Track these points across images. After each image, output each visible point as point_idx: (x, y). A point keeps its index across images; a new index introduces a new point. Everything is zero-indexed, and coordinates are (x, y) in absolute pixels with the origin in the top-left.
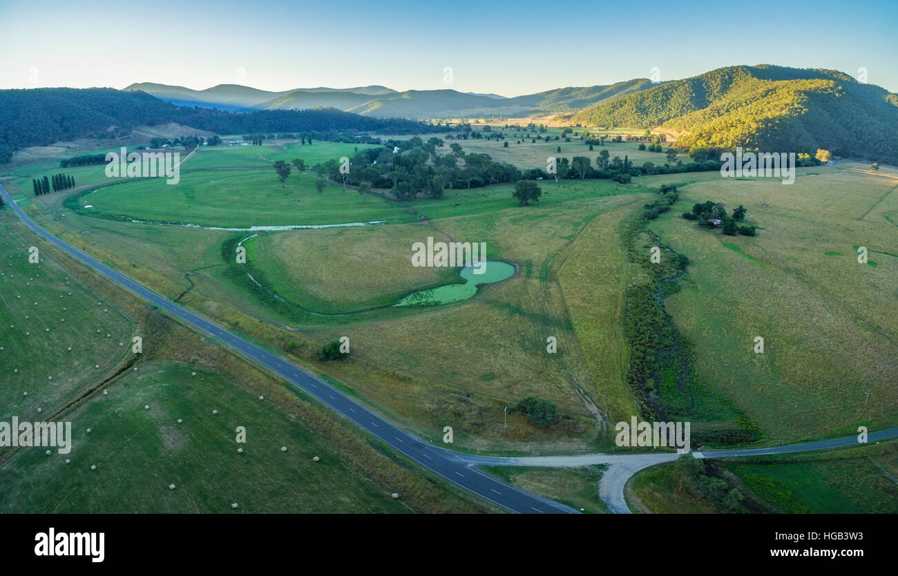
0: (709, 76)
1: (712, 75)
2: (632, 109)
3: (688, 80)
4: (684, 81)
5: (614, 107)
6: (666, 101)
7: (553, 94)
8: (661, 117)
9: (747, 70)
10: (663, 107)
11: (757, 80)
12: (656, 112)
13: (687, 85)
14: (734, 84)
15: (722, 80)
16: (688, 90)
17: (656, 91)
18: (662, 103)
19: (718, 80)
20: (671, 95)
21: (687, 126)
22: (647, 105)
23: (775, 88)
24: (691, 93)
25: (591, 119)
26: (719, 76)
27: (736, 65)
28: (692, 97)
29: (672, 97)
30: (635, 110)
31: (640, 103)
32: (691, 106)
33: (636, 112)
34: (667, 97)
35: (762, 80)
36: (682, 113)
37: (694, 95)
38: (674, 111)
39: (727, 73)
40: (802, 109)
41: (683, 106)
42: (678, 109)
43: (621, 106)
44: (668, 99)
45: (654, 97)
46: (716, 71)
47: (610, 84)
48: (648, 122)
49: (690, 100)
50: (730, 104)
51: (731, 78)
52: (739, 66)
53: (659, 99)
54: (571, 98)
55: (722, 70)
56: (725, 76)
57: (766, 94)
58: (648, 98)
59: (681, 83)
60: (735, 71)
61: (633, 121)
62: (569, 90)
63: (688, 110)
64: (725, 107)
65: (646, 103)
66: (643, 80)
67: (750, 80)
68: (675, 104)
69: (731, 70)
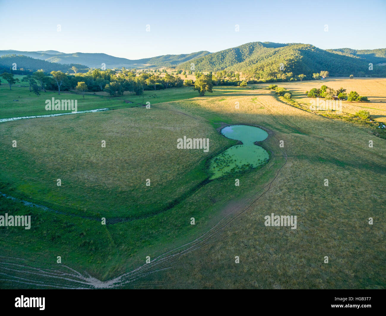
0: (243, 47)
1: (244, 46)
2: (208, 63)
3: (233, 49)
4: (231, 49)
5: (198, 62)
6: (223, 59)
7: (161, 58)
8: (222, 66)
9: (260, 44)
10: (222, 62)
11: (266, 48)
12: (219, 64)
13: (232, 51)
14: (255, 50)
15: (249, 49)
16: (233, 53)
17: (218, 54)
18: (221, 60)
19: (248, 49)
20: (225, 56)
21: (238, 69)
22: (214, 61)
23: (279, 50)
24: (235, 55)
25: (186, 68)
26: (248, 47)
27: (255, 42)
28: (236, 57)
29: (226, 57)
30: (209, 63)
31: (211, 60)
32: (235, 61)
33: (209, 64)
34: (223, 57)
35: (269, 48)
36: (232, 64)
37: (236, 56)
38: (228, 64)
39: (252, 45)
40: (300, 56)
41: (232, 61)
42: (229, 63)
43: (201, 61)
44: (224, 58)
45: (217, 57)
46: (246, 44)
47: (189, 54)
48: (216, 69)
49: (235, 59)
50: (257, 58)
51: (253, 48)
52: (257, 42)
53: (220, 58)
54: (170, 60)
55: (249, 44)
56: (250, 47)
57: (275, 53)
58: (214, 57)
59: (230, 50)
60: (255, 44)
61: (209, 69)
62: (169, 56)
63: (234, 63)
64: (256, 60)
65: (214, 60)
66: (205, 51)
67: (263, 49)
68: (228, 60)
69: (253, 44)
